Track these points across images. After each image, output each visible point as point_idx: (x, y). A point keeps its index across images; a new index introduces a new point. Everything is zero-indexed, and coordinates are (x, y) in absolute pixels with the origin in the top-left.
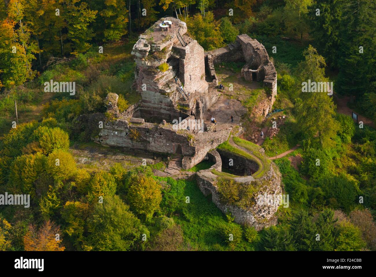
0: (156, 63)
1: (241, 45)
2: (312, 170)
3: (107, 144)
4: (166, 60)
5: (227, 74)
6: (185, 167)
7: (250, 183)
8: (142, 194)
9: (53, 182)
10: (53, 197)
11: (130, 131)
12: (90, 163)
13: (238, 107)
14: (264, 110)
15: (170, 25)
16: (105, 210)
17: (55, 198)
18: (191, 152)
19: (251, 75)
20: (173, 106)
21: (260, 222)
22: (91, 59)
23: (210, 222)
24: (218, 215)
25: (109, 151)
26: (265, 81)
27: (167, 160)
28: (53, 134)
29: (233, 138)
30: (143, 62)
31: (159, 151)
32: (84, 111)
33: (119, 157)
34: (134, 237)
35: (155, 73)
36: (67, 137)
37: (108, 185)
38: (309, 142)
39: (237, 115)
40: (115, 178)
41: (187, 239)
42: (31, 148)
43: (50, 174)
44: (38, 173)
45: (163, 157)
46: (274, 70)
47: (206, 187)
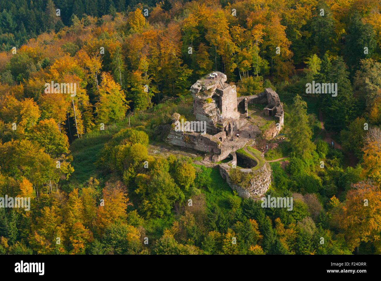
0: (205, 98)
1: (266, 94)
2: (293, 170)
3: (171, 144)
4: (211, 96)
5: (255, 111)
6: (214, 161)
7: (249, 173)
8: (183, 173)
9: (133, 162)
10: (132, 171)
11: (184, 136)
12: (159, 154)
13: (256, 129)
14: (273, 133)
15: (216, 76)
16: (158, 179)
17: (133, 171)
18: (219, 152)
19: (268, 112)
20: (213, 124)
21: (254, 197)
22: (188, 99)
23: (223, 194)
24: (229, 190)
25: (172, 148)
26: (275, 116)
27: (205, 156)
28: (138, 134)
29: (247, 146)
30: (196, 96)
31: (201, 150)
32: (161, 123)
33: (177, 152)
34: (175, 198)
35: (204, 104)
36: (148, 137)
37: (164, 166)
38: (294, 154)
39: (254, 134)
40: (169, 162)
41: (208, 203)
42: (125, 141)
43: (132, 157)
44: (126, 156)
45: (202, 154)
46: (282, 110)
47: (224, 173)
